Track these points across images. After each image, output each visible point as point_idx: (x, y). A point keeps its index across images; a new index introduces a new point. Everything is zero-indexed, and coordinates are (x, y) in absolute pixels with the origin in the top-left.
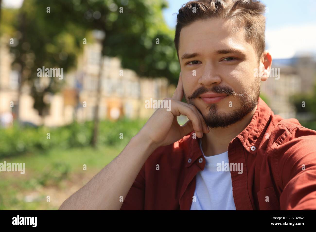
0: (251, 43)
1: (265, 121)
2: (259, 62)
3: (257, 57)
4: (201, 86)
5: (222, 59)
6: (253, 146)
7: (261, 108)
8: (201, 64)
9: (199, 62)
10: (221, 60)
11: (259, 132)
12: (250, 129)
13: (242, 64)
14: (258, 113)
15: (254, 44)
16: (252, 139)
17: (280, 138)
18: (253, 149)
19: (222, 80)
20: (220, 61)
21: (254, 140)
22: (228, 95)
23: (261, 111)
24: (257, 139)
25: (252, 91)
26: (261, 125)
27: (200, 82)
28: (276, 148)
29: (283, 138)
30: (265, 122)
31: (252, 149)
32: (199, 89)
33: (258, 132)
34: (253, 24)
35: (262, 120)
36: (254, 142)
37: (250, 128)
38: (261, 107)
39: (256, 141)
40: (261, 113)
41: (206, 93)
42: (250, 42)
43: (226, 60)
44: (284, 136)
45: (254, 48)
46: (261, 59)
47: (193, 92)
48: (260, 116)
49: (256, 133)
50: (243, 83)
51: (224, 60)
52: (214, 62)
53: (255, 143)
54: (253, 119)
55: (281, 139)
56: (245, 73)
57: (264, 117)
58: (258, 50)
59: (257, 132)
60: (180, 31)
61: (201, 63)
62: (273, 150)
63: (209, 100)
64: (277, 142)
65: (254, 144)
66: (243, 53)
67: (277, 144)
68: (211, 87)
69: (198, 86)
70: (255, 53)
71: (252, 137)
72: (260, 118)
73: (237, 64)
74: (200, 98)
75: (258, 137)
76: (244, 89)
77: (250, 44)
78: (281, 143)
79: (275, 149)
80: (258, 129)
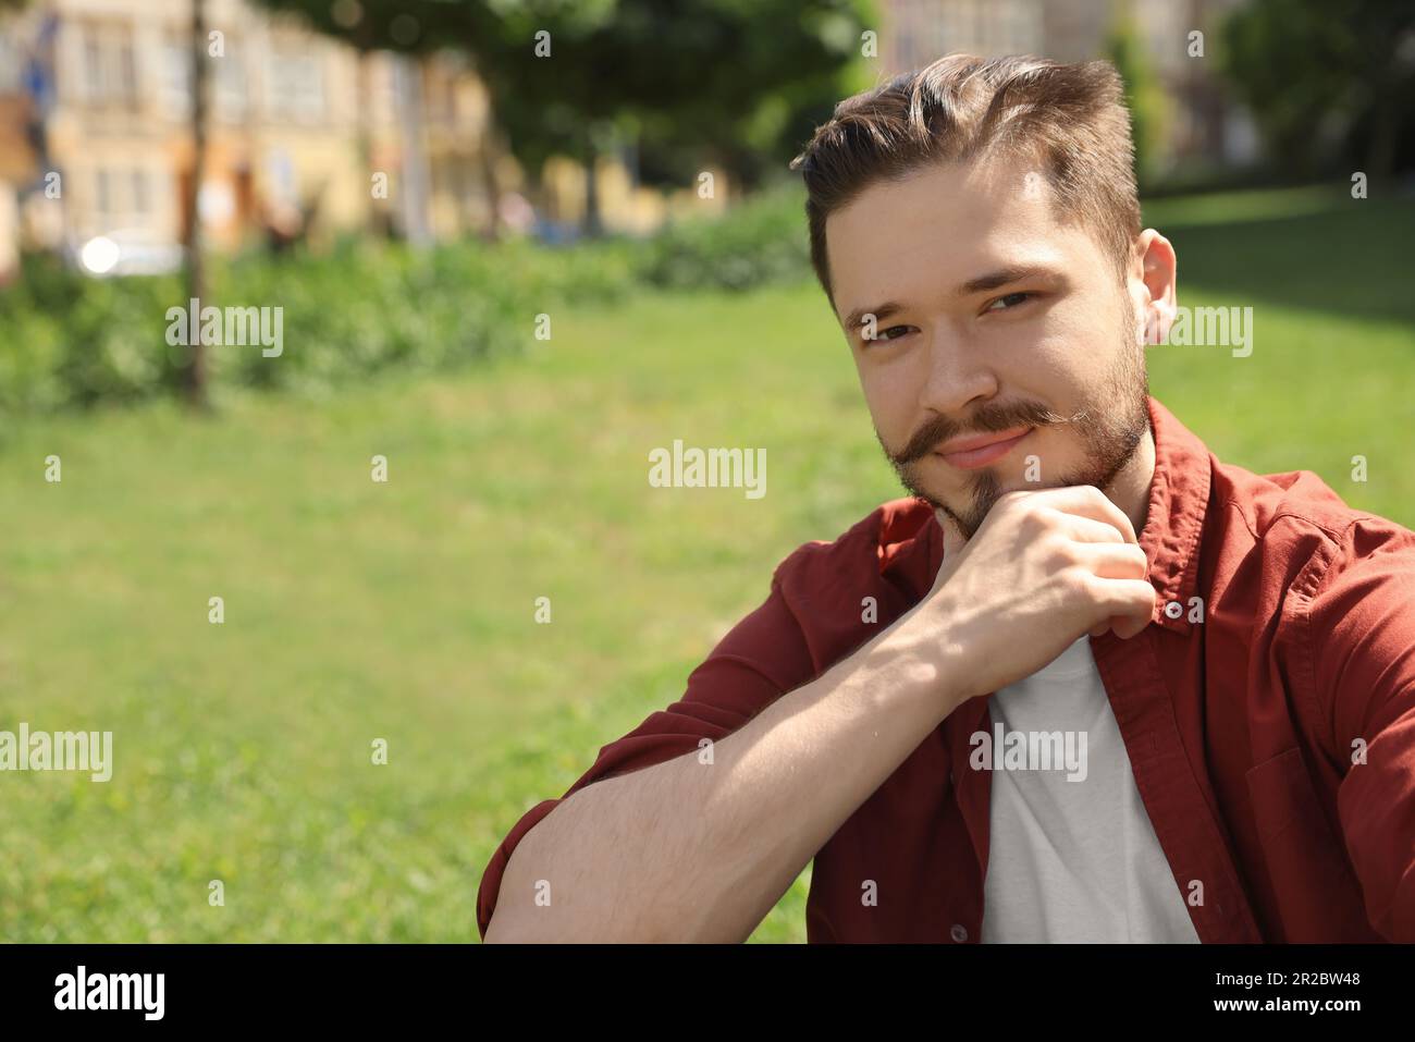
0: (1078, 226)
1: (1194, 499)
2: (1123, 283)
3: (1114, 267)
4: (933, 416)
5: (987, 305)
6: (1170, 601)
7: (1171, 456)
8: (919, 335)
9: (910, 330)
10: (985, 309)
11: (1181, 546)
12: (1150, 545)
13: (1060, 311)
14: (1166, 475)
15: (1090, 226)
16: (1166, 579)
17: (1305, 572)
18: (1174, 611)
19: (999, 384)
20: (980, 314)
21: (1171, 576)
22: (1033, 429)
23: (1174, 465)
24: (1181, 573)
25: (1115, 394)
26: (1185, 518)
27: (924, 404)
28: (1304, 611)
29: (1317, 572)
30: (1195, 506)
31: (1169, 613)
32: (926, 427)
33: (1179, 549)
34: (1075, 155)
35: (1183, 499)
36: (1171, 586)
37: (1151, 541)
38: (1172, 450)
39: (1177, 579)
40: (1173, 473)
41: (952, 436)
42: (1076, 222)
43: (1001, 304)
44: (1321, 564)
45: (1093, 240)
46: (1129, 270)
47: (909, 437)
48: (1174, 483)
49: (1173, 553)
50: (1076, 375)
51: (993, 307)
52: (959, 323)
53: (1176, 588)
54: (1154, 506)
55: (1312, 576)
56: (1076, 337)
57: (1189, 486)
58: (1113, 242)
59: (1173, 547)
60: (824, 225)
61: (917, 330)
62: (1292, 620)
63: (969, 458)
64: (1296, 588)
65: (1174, 595)
66: (1057, 273)
67: (1300, 594)
68: (968, 413)
69: (922, 417)
70: (1104, 254)
71: (1162, 572)
72: (1175, 492)
73: (1040, 313)
74: (938, 454)
75: (1182, 566)
76: (1083, 394)
77: (1075, 228)
78: (1313, 590)
79: (1301, 617)
80: (1176, 535)
